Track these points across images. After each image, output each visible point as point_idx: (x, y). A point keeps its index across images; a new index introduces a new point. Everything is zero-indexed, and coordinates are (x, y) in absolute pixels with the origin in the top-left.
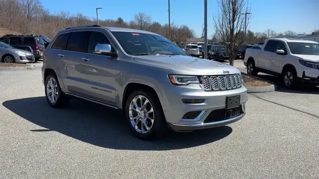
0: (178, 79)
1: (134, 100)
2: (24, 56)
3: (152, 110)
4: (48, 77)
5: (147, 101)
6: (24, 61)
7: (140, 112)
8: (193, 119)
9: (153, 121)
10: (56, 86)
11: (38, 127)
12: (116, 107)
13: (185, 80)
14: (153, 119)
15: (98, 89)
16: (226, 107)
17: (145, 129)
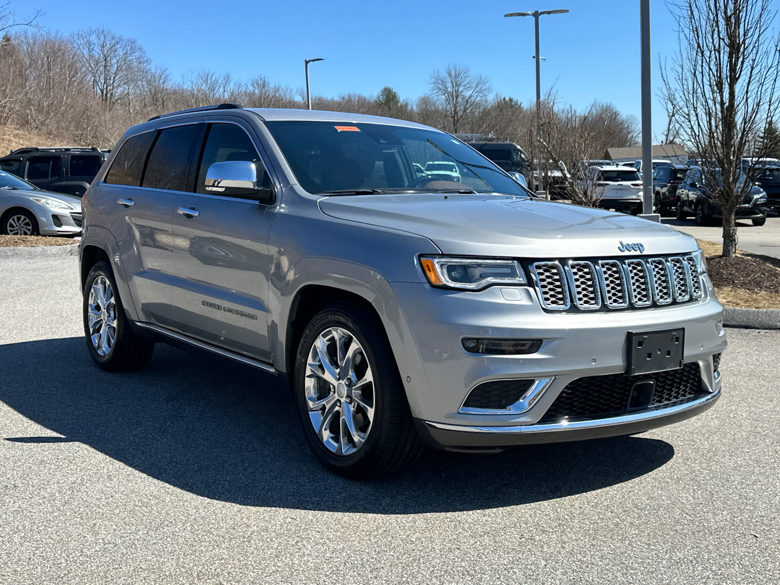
0: (451, 269)
1: (321, 343)
2: (67, 212)
3: (369, 376)
4: (92, 273)
5: (355, 346)
6: (64, 228)
7: (335, 383)
8: (503, 407)
9: (371, 413)
10: (113, 300)
11: (36, 429)
12: (272, 365)
13: (478, 272)
14: (371, 406)
15: (219, 307)
16: (628, 367)
17: (350, 440)
